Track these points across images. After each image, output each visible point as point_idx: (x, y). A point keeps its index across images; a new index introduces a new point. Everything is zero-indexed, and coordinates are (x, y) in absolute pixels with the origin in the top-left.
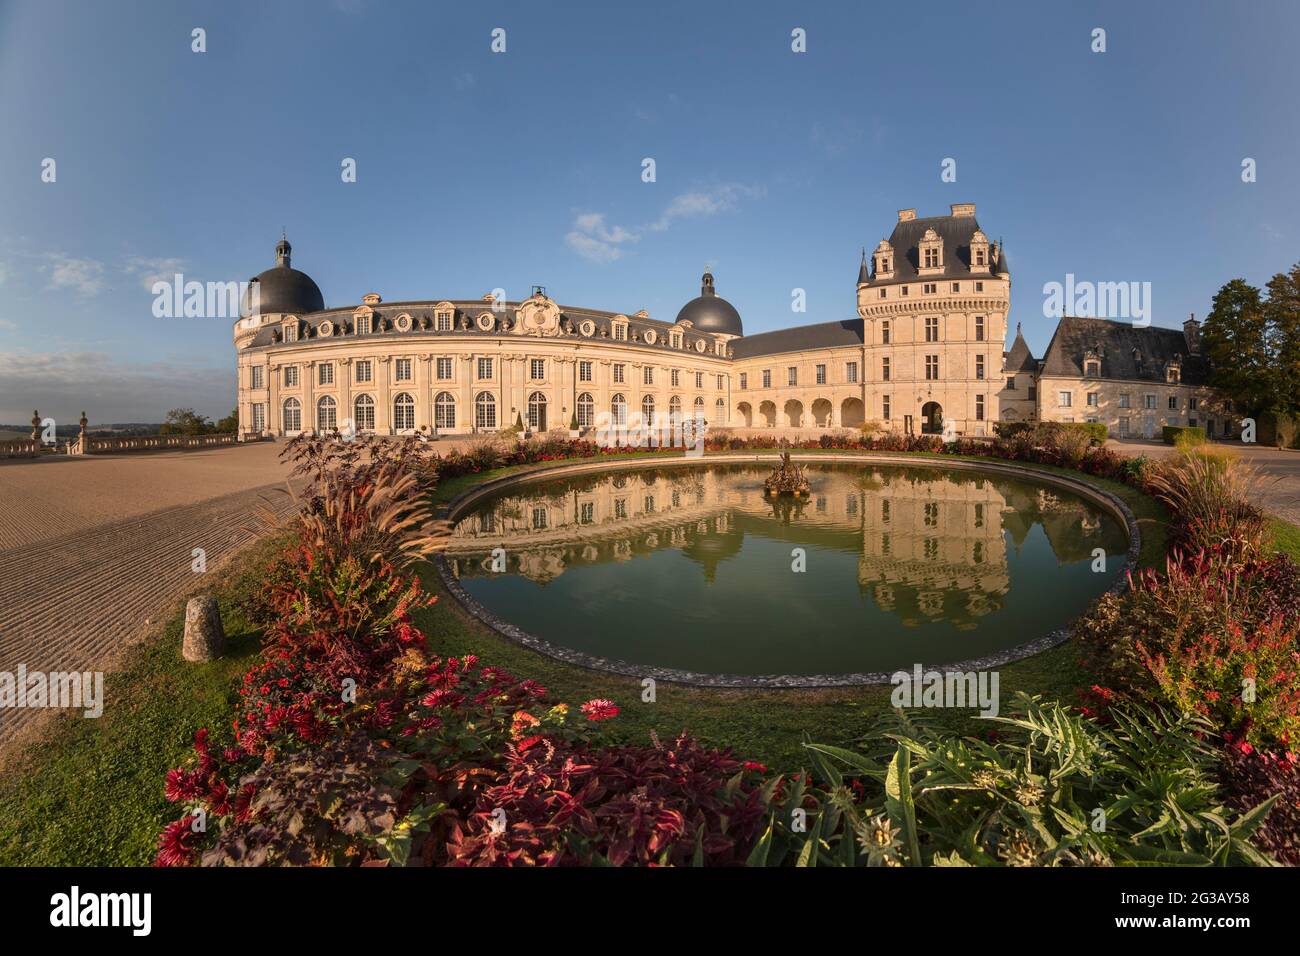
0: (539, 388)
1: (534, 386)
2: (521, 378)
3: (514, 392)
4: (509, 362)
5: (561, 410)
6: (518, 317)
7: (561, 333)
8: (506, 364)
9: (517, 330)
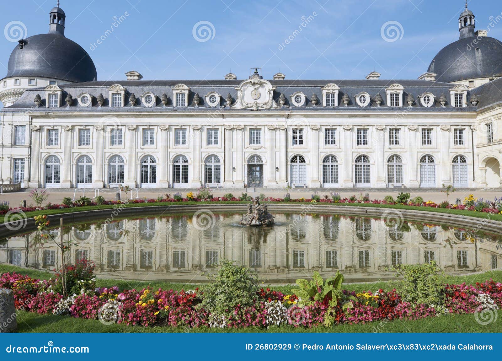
0: (256, 152)
1: (251, 150)
2: (241, 144)
3: (235, 155)
4: (231, 132)
5: (274, 170)
6: (239, 95)
7: (275, 105)
8: (228, 133)
9: (238, 106)
